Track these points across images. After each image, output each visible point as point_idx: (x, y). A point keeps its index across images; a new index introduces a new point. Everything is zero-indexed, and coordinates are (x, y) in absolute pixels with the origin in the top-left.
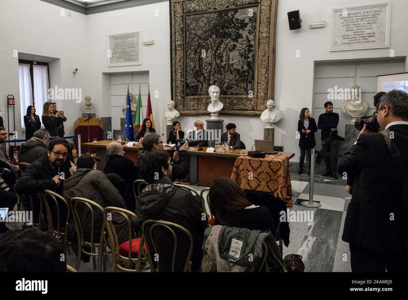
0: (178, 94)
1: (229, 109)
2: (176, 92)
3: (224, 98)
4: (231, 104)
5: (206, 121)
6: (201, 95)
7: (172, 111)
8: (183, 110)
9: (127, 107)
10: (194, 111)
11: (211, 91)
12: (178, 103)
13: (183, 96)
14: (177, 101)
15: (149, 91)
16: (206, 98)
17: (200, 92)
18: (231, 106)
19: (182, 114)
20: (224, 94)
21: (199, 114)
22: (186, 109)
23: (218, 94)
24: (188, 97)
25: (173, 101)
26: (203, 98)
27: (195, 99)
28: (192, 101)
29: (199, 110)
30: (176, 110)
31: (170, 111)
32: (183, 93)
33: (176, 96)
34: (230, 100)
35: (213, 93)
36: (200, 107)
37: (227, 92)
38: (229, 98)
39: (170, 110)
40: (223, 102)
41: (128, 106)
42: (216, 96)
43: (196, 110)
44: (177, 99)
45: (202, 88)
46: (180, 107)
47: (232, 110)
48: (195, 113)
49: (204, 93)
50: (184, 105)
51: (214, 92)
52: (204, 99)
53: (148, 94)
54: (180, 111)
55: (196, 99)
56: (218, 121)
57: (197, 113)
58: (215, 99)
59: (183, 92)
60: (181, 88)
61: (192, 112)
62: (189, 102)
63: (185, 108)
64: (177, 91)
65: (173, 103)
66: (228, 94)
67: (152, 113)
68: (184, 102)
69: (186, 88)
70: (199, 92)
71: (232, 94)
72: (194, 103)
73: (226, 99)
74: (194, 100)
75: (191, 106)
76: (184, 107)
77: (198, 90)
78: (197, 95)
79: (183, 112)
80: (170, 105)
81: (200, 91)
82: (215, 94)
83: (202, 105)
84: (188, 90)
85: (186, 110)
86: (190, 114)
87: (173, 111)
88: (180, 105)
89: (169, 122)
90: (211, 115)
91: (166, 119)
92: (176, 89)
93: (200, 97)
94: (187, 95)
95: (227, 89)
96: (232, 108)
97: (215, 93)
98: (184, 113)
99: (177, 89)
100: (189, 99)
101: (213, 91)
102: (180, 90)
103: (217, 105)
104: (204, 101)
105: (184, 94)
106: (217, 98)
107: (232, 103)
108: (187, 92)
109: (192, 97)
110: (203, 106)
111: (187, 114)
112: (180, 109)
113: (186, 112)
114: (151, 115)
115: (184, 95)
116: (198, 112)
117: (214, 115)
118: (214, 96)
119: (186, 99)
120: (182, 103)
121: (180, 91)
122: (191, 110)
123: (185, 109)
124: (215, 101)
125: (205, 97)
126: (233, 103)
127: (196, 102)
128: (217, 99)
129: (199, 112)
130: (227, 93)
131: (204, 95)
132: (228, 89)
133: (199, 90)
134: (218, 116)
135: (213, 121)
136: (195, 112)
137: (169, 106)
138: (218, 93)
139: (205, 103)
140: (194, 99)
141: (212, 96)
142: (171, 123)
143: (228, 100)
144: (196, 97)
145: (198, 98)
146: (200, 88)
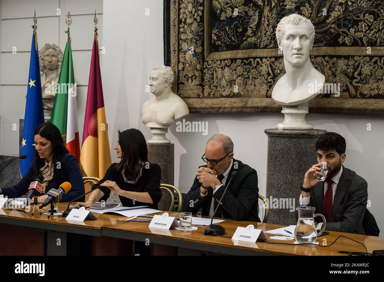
0: (184, 46)
1: (347, 94)
2: (179, 39)
3: (331, 57)
4: (353, 78)
5: (266, 132)
6: (255, 46)
7: (162, 99)
8: (199, 96)
9: (29, 85)
10: (234, 100)
11: (283, 34)
12: (185, 72)
13: (199, 50)
14: (181, 66)
15: (96, 34)
16: (271, 58)
17: (253, 39)
18: (351, 83)
19: (195, 108)
20: (329, 45)
21: (248, 110)
22: (209, 94)
23: (307, 43)
24: (217, 56)
25: (169, 68)
26: (261, 58)
27: (236, 59)
28: (227, 69)
29: (249, 96)
30: (179, 95)
31: (158, 100)
32: (200, 43)
33: (179, 50)
34: (351, 63)
35: (288, 38)
36: (253, 86)
37: (338, 35)
38: (347, 57)
39: (158, 94)
40: (326, 69)
41: (32, 83)
42: (299, 49)
43: (237, 95)
44: (182, 60)
45: (259, 25)
46: (191, 86)
47: (355, 97)
48: (235, 105)
49: (265, 40)
50: (203, 79)
51: (292, 37)
52: (264, 60)
53: (91, 47)
54: (191, 101)
55: (239, 62)
56: (303, 134)
57: (243, 107)
58: (295, 60)
59: (199, 37)
60: (195, 26)
61: (227, 103)
62: (220, 71)
63: (207, 90)
64: (183, 37)
65: (167, 72)
66: (344, 44)
67: (102, 105)
68: (202, 70)
69: (211, 26)
70: (248, 37)
71: (356, 43)
72: (232, 75)
73: (335, 59)
74: (234, 66)
75: (224, 83)
76: (202, 85)
77: (246, 30)
78: (244, 49)
79: (197, 103)
80: (157, 79)
81: (254, 33)
82: (296, 43)
83: (257, 82)
84: (215, 31)
85: (209, 96)
86: (220, 108)
87: (167, 98)
88: (190, 81)
89: (154, 134)
90: (283, 112)
91: (145, 123)
92: (179, 28)
93: (254, 55)
94: (214, 48)
95: (339, 26)
96: (356, 92)
97: (297, 39)
98: (203, 105)
99: (181, 30)
100: (219, 62)
101: (288, 33)
102: (192, 32)
103: (303, 79)
104: (264, 69)
105: (203, 45)
106: (304, 57)
107: (356, 73)
108: (215, 38)
109: (228, 55)
110: (261, 84)
111: (213, 108)
112: (190, 93)
113: (208, 102)
114: (99, 111)
115: (203, 50)
116: (247, 102)
117: (291, 114)
118: (292, 48)
119: (210, 62)
120: (197, 74)
121: (190, 36)
122: (223, 97)
123: (206, 95)
124: (298, 67)
125: (269, 55)
126: (360, 74)
127: (240, 70)
128: (301, 60)
129: (249, 104)
130: (340, 40)
131: (266, 47)
132: (345, 26)
133: (249, 32)
134: (307, 117)
135: (287, 134)
136: (236, 103)
137: (155, 83)
138: (307, 38)
139: (269, 74)
140: (233, 60)
141: (288, 47)
142: (158, 137)
143: (341, 63)
144: (241, 54)
145: (246, 56)
146: (253, 25)
